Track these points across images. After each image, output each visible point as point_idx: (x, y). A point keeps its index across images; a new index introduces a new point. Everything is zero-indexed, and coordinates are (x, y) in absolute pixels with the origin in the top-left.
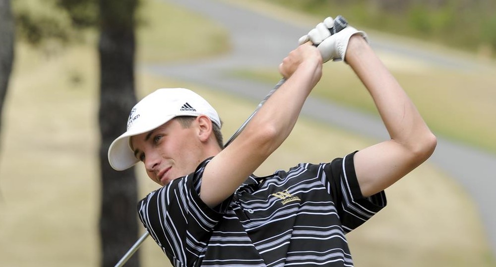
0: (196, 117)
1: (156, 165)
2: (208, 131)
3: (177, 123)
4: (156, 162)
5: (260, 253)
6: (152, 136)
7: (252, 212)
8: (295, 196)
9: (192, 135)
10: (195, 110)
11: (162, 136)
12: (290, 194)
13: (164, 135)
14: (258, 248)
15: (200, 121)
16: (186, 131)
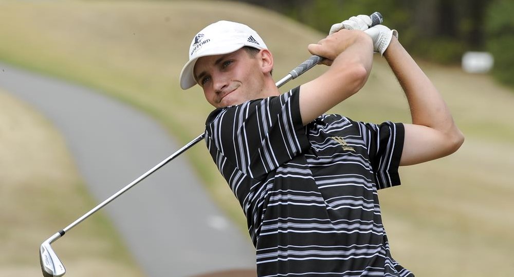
0: (259, 50)
1: (225, 86)
2: (271, 64)
3: (245, 52)
4: (225, 84)
5: (319, 188)
6: (222, 62)
7: (317, 150)
8: (351, 146)
9: (256, 65)
10: (258, 44)
11: (232, 62)
12: (347, 143)
13: (233, 61)
14: (317, 183)
15: (262, 55)
16: (252, 61)
